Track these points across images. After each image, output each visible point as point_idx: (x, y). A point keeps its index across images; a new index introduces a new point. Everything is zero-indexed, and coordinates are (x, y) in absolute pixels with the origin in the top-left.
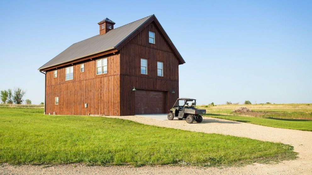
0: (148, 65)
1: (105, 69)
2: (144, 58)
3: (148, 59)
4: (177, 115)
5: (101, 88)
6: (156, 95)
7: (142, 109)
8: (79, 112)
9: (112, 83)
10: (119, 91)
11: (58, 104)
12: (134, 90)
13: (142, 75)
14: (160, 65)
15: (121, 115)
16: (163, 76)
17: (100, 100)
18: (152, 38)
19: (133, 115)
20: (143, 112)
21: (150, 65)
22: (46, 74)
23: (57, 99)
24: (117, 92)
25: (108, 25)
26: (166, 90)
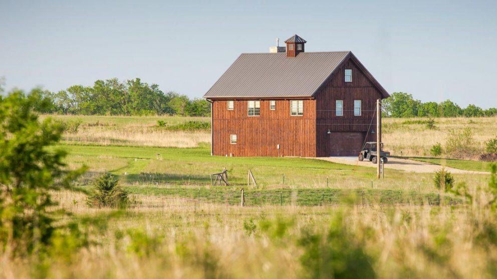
0: (344, 106)
1: (301, 111)
2: (339, 99)
3: (344, 99)
4: (365, 157)
5: (297, 130)
6: (353, 136)
7: (337, 151)
8: (268, 152)
9: (308, 126)
10: (315, 134)
11: (236, 144)
12: (329, 133)
13: (337, 116)
14: (357, 104)
15: (317, 156)
16: (361, 115)
17: (295, 141)
18: (348, 75)
19: (329, 156)
20: (338, 154)
21: (346, 105)
22: (213, 103)
23: (234, 138)
24: (314, 135)
25: (297, 45)
26: (364, 131)
